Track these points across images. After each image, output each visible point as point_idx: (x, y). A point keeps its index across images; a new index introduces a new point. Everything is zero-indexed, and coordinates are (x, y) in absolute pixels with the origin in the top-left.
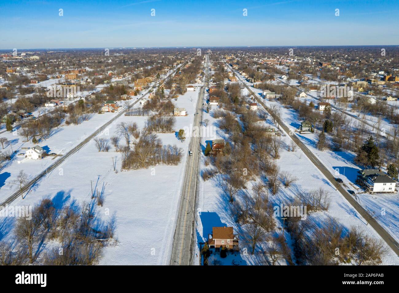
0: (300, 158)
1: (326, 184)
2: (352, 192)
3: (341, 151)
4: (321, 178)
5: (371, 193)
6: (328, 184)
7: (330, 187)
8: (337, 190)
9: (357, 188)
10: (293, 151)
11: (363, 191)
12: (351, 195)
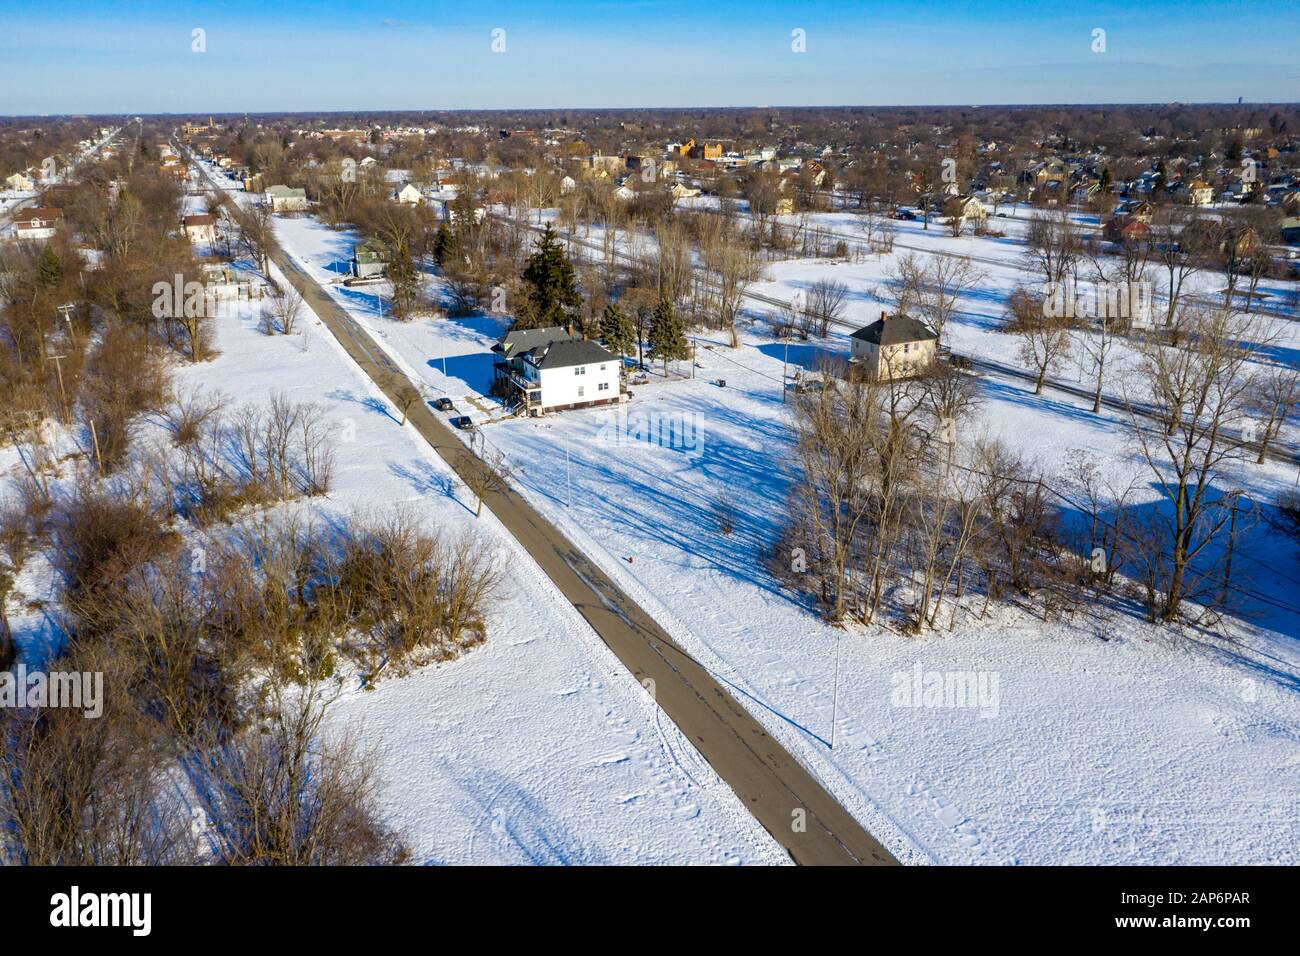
0: (304, 350)
1: (374, 414)
2: (463, 422)
3: (474, 314)
4: (359, 396)
5: (533, 414)
6: (382, 410)
7: (382, 418)
8: (407, 423)
9: (489, 407)
10: (286, 333)
11: (505, 414)
12: (455, 431)
